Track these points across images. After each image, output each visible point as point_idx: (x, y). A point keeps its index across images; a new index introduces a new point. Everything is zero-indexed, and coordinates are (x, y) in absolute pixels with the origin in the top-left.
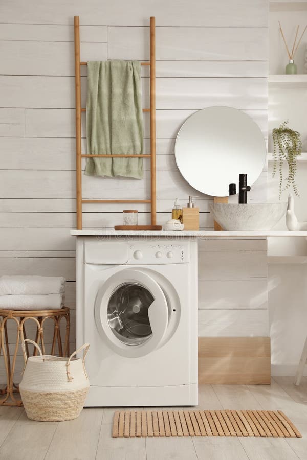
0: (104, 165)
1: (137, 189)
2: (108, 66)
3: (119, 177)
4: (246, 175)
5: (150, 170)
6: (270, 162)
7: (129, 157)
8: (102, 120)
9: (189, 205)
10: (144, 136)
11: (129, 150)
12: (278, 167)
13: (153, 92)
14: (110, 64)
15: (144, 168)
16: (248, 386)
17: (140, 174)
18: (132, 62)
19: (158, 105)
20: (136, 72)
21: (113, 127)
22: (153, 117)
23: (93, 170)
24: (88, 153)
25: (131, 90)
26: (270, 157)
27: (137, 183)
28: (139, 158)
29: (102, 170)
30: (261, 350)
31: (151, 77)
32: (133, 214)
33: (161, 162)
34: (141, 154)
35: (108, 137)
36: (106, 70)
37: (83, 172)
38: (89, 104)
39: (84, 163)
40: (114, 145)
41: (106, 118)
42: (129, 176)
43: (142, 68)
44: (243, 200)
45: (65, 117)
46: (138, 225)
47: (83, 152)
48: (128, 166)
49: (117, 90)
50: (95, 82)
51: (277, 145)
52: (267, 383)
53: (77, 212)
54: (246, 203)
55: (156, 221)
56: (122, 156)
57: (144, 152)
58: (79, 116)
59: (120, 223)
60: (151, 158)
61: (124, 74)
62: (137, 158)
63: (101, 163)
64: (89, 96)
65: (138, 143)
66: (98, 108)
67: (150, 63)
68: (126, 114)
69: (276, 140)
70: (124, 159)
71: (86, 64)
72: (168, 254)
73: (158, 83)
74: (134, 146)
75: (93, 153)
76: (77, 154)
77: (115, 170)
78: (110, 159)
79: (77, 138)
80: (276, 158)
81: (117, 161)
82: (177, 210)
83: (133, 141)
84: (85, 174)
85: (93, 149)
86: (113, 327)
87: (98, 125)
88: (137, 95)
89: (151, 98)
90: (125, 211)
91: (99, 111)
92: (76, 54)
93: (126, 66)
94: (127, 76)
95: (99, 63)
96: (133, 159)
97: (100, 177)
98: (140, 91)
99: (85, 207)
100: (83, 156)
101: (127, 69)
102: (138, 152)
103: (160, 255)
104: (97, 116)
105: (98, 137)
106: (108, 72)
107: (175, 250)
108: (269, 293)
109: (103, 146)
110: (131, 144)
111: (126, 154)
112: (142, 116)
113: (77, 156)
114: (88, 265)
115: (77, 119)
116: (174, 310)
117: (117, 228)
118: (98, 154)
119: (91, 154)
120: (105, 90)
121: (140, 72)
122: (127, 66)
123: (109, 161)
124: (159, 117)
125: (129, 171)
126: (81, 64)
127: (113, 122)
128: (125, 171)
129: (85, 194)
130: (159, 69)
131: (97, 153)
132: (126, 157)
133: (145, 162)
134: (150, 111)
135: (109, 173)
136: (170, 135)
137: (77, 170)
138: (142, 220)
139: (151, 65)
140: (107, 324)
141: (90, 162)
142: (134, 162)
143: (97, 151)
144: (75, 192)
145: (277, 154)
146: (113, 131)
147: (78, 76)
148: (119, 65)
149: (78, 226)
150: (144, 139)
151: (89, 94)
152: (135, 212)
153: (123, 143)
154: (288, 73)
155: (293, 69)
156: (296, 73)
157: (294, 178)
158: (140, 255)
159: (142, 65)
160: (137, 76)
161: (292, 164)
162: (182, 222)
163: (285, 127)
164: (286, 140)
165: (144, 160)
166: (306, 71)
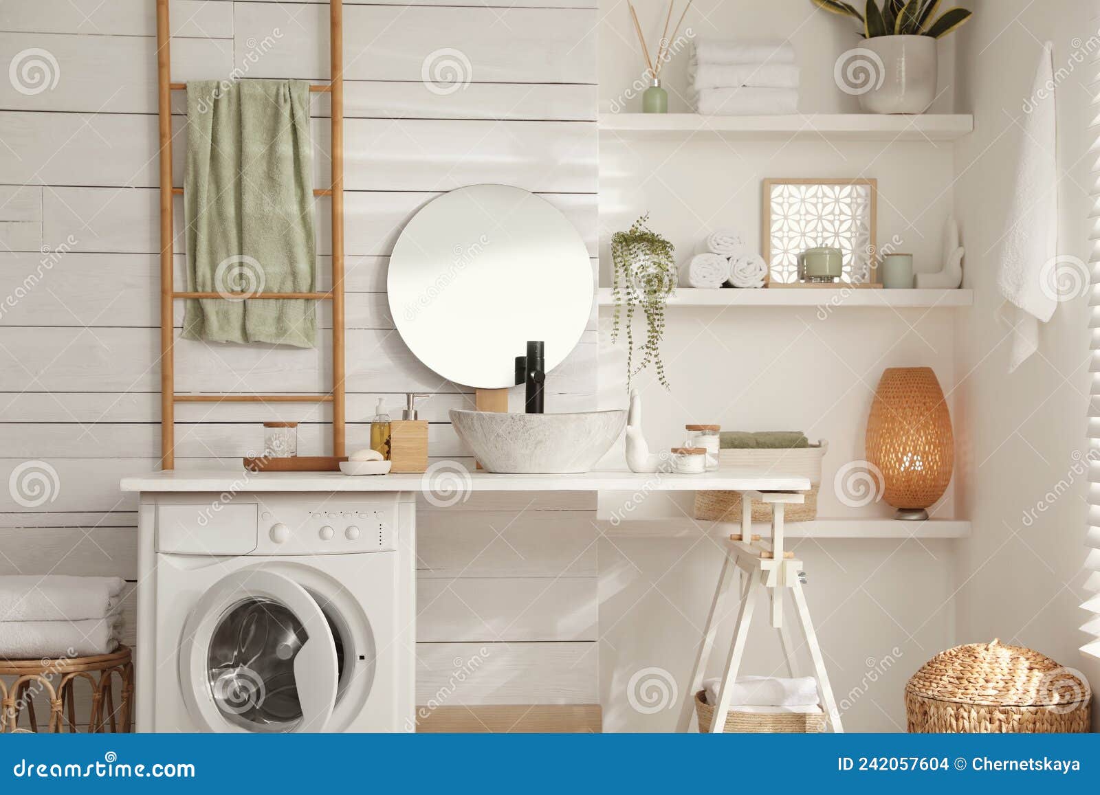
0: (225, 317)
1: (303, 371)
2: (234, 92)
3: (259, 344)
4: (542, 344)
5: (331, 326)
6: (603, 309)
7: (284, 298)
8: (220, 214)
9: (406, 415)
10: (319, 250)
11: (283, 283)
12: (624, 321)
13: (338, 151)
14: (239, 87)
15: (319, 323)
17: (308, 336)
18: (291, 82)
19: (348, 180)
20: (297, 106)
21: (245, 232)
22: (338, 208)
23: (199, 327)
24: (190, 288)
25: (286, 148)
26: (607, 296)
27: (302, 356)
28: (307, 300)
29: (221, 328)
31: (332, 118)
32: (286, 429)
33: (357, 309)
34: (310, 291)
35: (235, 253)
36: (229, 101)
37: (177, 332)
38: (191, 178)
39: (180, 312)
41: (230, 210)
42: (281, 341)
43: (314, 98)
44: (534, 404)
46: (299, 455)
47: (178, 287)
48: (280, 319)
49: (255, 148)
50: (203, 128)
51: (621, 270)
53: (164, 424)
54: (541, 411)
55: (344, 444)
56: (266, 296)
57: (319, 286)
58: (168, 206)
59: (257, 451)
60: (333, 299)
61: (269, 111)
62: (303, 301)
63: (217, 313)
64: (190, 160)
65: (303, 266)
66: (213, 187)
67: (330, 85)
68: (274, 203)
69: (619, 259)
70: (272, 302)
71: (184, 87)
72: (347, 534)
73: (349, 130)
74: (294, 274)
75: (200, 289)
76: (163, 292)
77: (251, 327)
78: (241, 302)
79: (162, 254)
80: (619, 299)
81: (256, 308)
82: (382, 424)
83: (292, 261)
84: (181, 336)
85: (200, 279)
87: (211, 225)
88: (301, 157)
89: (333, 166)
90: (268, 425)
91: (213, 194)
92: (161, 64)
93: (274, 92)
94: (276, 115)
95: (215, 85)
96: (293, 301)
97: (216, 343)
98: (311, 150)
99: (181, 412)
100: (176, 296)
101: (277, 101)
102: (304, 286)
103: (329, 532)
104: (209, 206)
105: (212, 254)
106: (234, 106)
107: (364, 520)
110: (287, 268)
111: (276, 291)
112: (313, 205)
113: (164, 294)
114: (165, 557)
115: (163, 211)
116: (362, 658)
117: (252, 465)
118: (213, 291)
119: (196, 290)
120: (227, 148)
121: (312, 104)
122: (277, 94)
123: (236, 309)
124: (350, 206)
125: (282, 330)
126: (173, 87)
127: (246, 220)
128: (273, 330)
129: (183, 383)
130: (351, 98)
131: (209, 289)
132: (277, 298)
134: (331, 194)
135: (236, 335)
136: (378, 248)
137: (162, 328)
138: (311, 442)
139: (333, 91)
140: (208, 693)
141: (194, 308)
142: (296, 309)
143: (209, 283)
144: (159, 377)
145: (623, 291)
146: (247, 238)
147: (166, 114)
148: (258, 90)
149: (164, 460)
150: (318, 260)
151: (190, 156)
152: (293, 425)
153: (270, 269)
154: (647, 109)
155: (658, 102)
156: (664, 110)
157: (660, 344)
158: (284, 533)
159: (312, 89)
160: (300, 114)
161: (654, 313)
162: (388, 456)
163: (641, 229)
164: (642, 261)
165: (318, 306)
166: (690, 104)
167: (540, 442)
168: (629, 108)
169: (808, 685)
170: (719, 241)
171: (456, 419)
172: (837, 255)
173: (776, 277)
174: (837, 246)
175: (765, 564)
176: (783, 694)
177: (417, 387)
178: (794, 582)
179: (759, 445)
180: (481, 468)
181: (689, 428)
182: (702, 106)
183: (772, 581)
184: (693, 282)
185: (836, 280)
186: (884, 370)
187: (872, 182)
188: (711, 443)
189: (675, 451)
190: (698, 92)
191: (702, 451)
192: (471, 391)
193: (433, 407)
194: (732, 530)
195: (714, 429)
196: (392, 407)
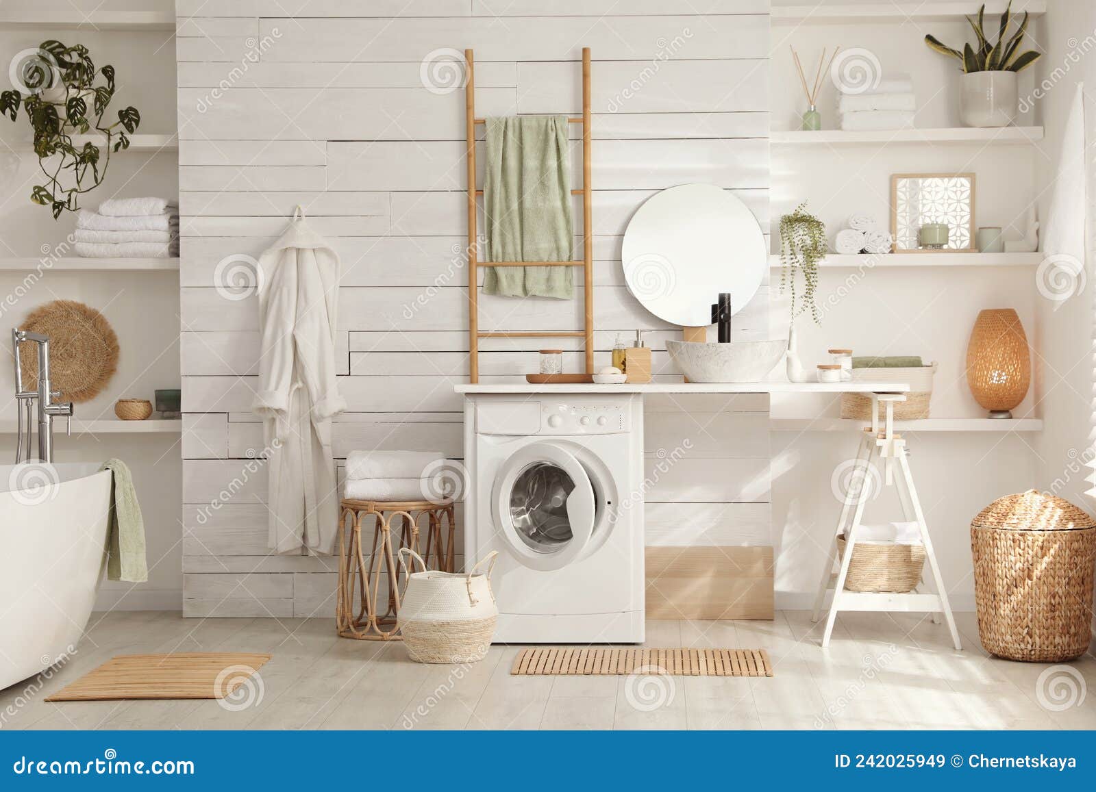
0: (512, 278)
1: (564, 315)
2: (517, 124)
3: (534, 297)
4: (729, 295)
5: (583, 284)
6: (773, 270)
7: (551, 266)
8: (508, 208)
9: (636, 344)
10: (574, 232)
11: (550, 255)
12: (788, 277)
13: (588, 163)
14: (520, 120)
15: (575, 282)
16: (736, 622)
17: (568, 291)
18: (555, 116)
19: (594, 183)
20: (560, 132)
21: (525, 220)
22: (588, 203)
23: (494, 286)
24: (488, 260)
25: (552, 163)
26: (776, 261)
27: (563, 305)
28: (567, 266)
29: (509, 286)
30: (759, 566)
31: (583, 141)
32: (554, 355)
33: (601, 272)
34: (569, 260)
35: (518, 234)
36: (514, 131)
37: (479, 289)
38: (488, 184)
39: (481, 275)
40: (527, 247)
41: (515, 205)
42: (550, 295)
43: (571, 126)
44: (724, 336)
45: (452, 204)
46: (563, 373)
47: (480, 259)
48: (548, 280)
49: (532, 163)
50: (496, 150)
51: (787, 242)
52: (768, 619)
53: (470, 352)
54: (729, 341)
55: (593, 365)
56: (539, 264)
57: (575, 257)
58: (473, 203)
59: (535, 370)
60: (584, 264)
61: (541, 137)
62: (564, 267)
63: (506, 276)
64: (488, 172)
65: (564, 243)
66: (503, 190)
67: (582, 118)
68: (544, 200)
69: (785, 234)
70: (543, 268)
71: (484, 122)
72: (599, 421)
73: (595, 149)
74: (558, 249)
75: (494, 260)
76: (470, 262)
77: (529, 284)
78: (522, 269)
79: (469, 236)
80: (785, 263)
81: (532, 271)
82: (620, 351)
83: (557, 240)
84: (482, 292)
85: (494, 253)
86: (518, 525)
87: (501, 215)
88: (563, 168)
89: (585, 173)
90: (542, 352)
91: (503, 195)
92: (468, 107)
93: (545, 124)
94: (546, 140)
95: (504, 120)
96: (557, 268)
97: (504, 297)
98: (568, 163)
99: (482, 344)
100: (478, 265)
101: (546, 130)
102: (565, 257)
103: (587, 421)
104: (501, 202)
105: (502, 235)
106: (517, 134)
107: (609, 413)
108: (774, 483)
109: (510, 249)
110: (553, 245)
111: (545, 260)
112: (571, 201)
113: (471, 264)
114: (481, 436)
115: (469, 207)
116: (609, 503)
117: (532, 379)
118: (503, 261)
119: (492, 261)
120: (513, 163)
121: (568, 131)
122: (547, 125)
123: (519, 273)
124: (596, 201)
125: (550, 288)
126: (476, 122)
127: (526, 213)
128: (544, 287)
129: (483, 324)
130: (597, 126)
131: (500, 260)
132: (547, 266)
133: (575, 272)
134: (583, 192)
135: (519, 291)
136: (616, 230)
137: (469, 286)
138: (570, 364)
139: (585, 121)
140: (510, 522)
141: (490, 273)
142: (559, 274)
143: (500, 255)
144: (467, 321)
145: (788, 257)
146: (526, 225)
147: (472, 140)
148: (534, 123)
149: (472, 378)
150: (575, 238)
151: (488, 169)
152: (558, 352)
153: (541, 245)
154: (806, 128)
155: (814, 122)
156: (818, 128)
157: (814, 295)
158: (558, 421)
159: (570, 121)
160: (562, 139)
161: (810, 272)
162: (624, 371)
163: (802, 213)
164: (801, 235)
165: (574, 270)
166: (836, 124)
167: (726, 361)
168: (793, 126)
169: (911, 527)
170: (858, 221)
171: (670, 347)
172: (945, 229)
173: (901, 245)
174: (945, 223)
175: (879, 442)
176: (895, 532)
177: (643, 326)
178: (902, 454)
179: (887, 365)
180: (687, 381)
181: (831, 352)
182: (845, 125)
183: (884, 454)
184: (838, 251)
185: (945, 247)
186: (979, 310)
187: (971, 176)
188: (846, 362)
189: (820, 367)
190: (842, 115)
191: (839, 367)
192: (680, 329)
193: (654, 340)
194: (865, 425)
195: (848, 353)
196: (627, 340)
